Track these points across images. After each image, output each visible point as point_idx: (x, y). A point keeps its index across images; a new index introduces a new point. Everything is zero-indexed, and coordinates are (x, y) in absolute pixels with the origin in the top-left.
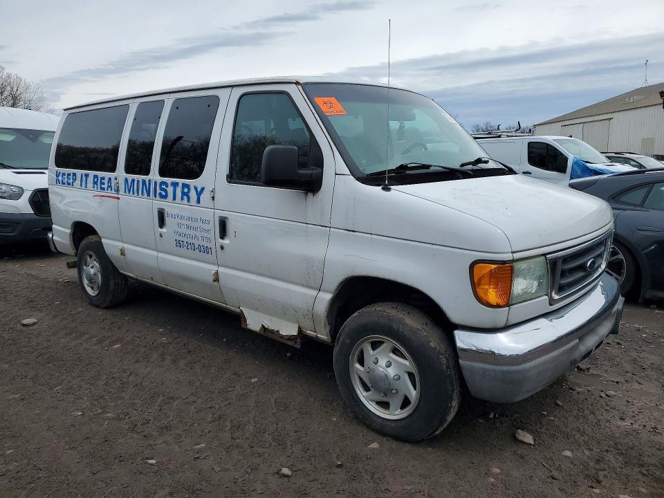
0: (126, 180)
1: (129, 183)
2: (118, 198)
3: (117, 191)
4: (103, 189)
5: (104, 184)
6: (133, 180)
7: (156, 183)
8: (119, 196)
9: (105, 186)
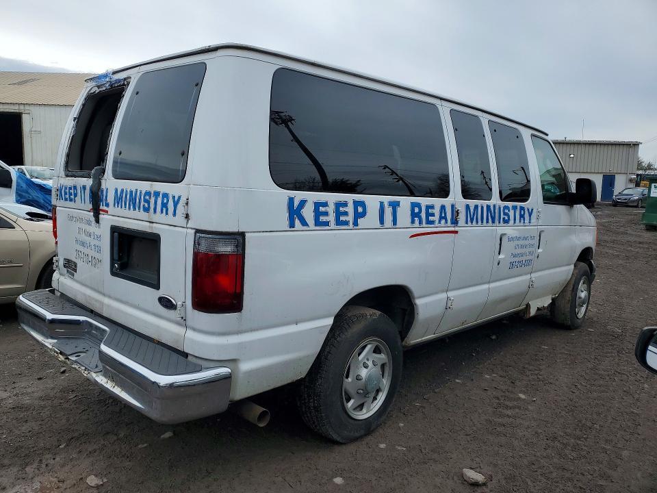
0: (468, 207)
1: (472, 211)
2: (456, 232)
3: (455, 222)
4: (433, 222)
5: (433, 215)
6: (476, 207)
7: (500, 208)
8: (457, 229)
9: (436, 218)
